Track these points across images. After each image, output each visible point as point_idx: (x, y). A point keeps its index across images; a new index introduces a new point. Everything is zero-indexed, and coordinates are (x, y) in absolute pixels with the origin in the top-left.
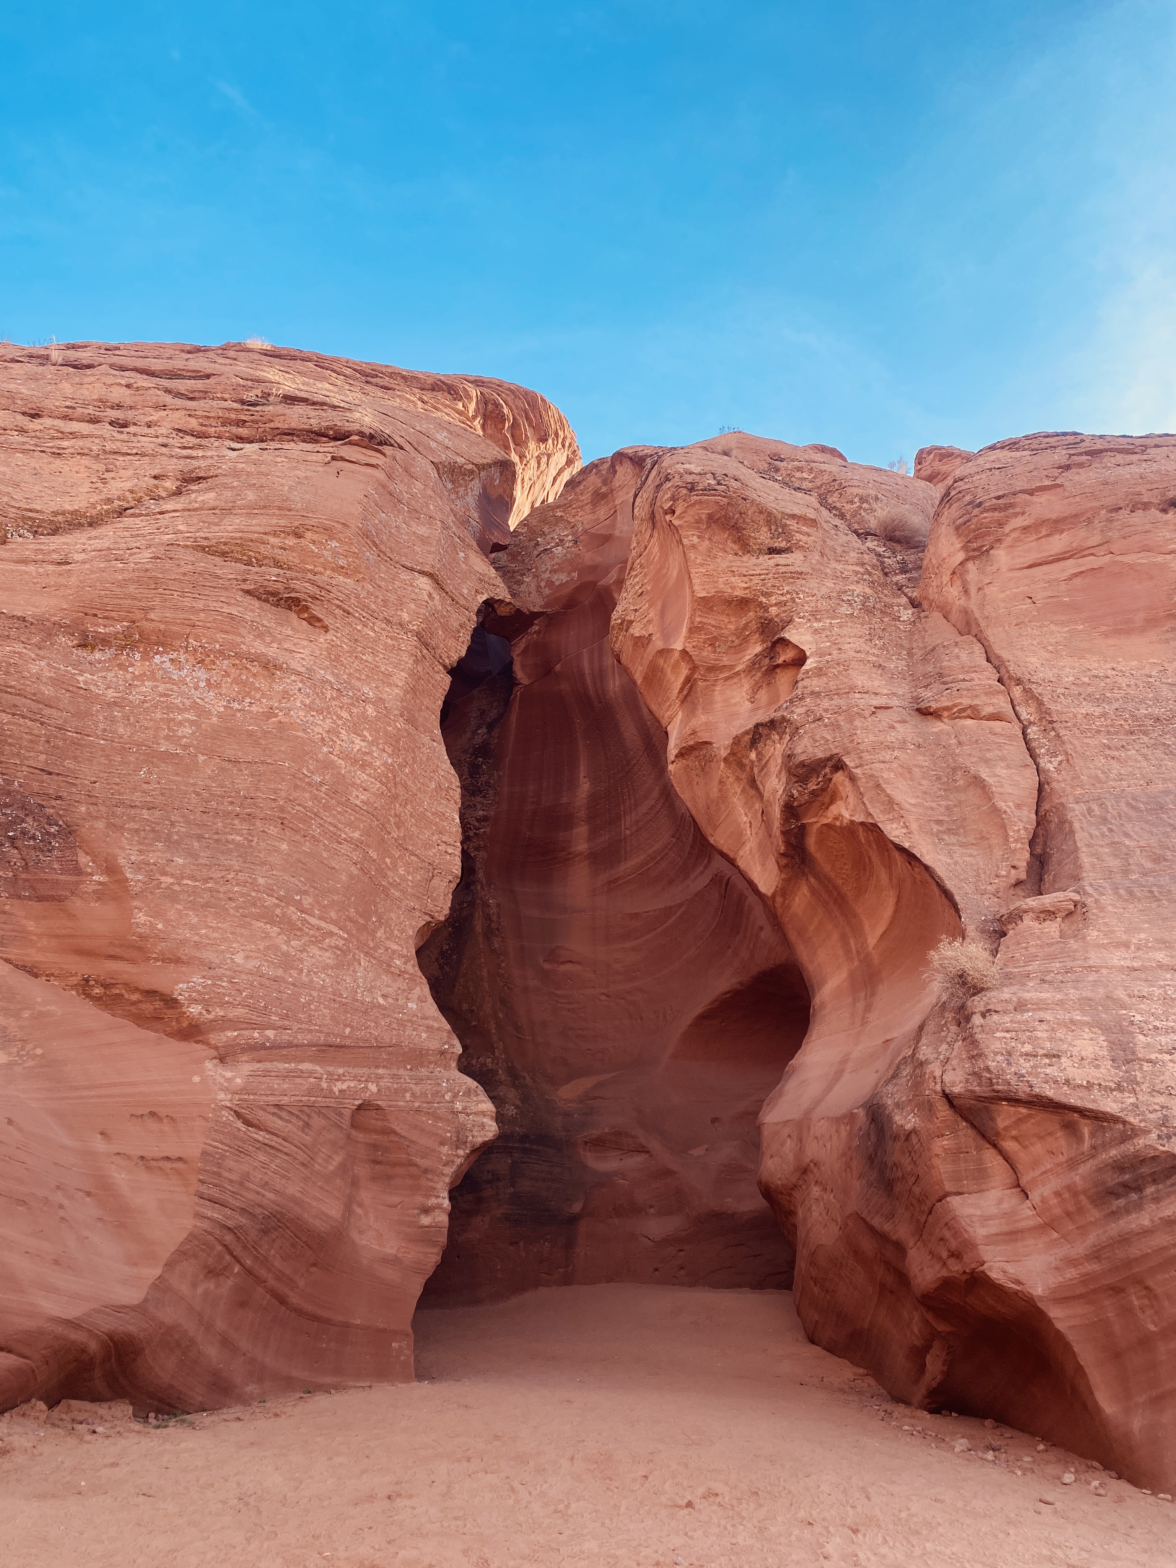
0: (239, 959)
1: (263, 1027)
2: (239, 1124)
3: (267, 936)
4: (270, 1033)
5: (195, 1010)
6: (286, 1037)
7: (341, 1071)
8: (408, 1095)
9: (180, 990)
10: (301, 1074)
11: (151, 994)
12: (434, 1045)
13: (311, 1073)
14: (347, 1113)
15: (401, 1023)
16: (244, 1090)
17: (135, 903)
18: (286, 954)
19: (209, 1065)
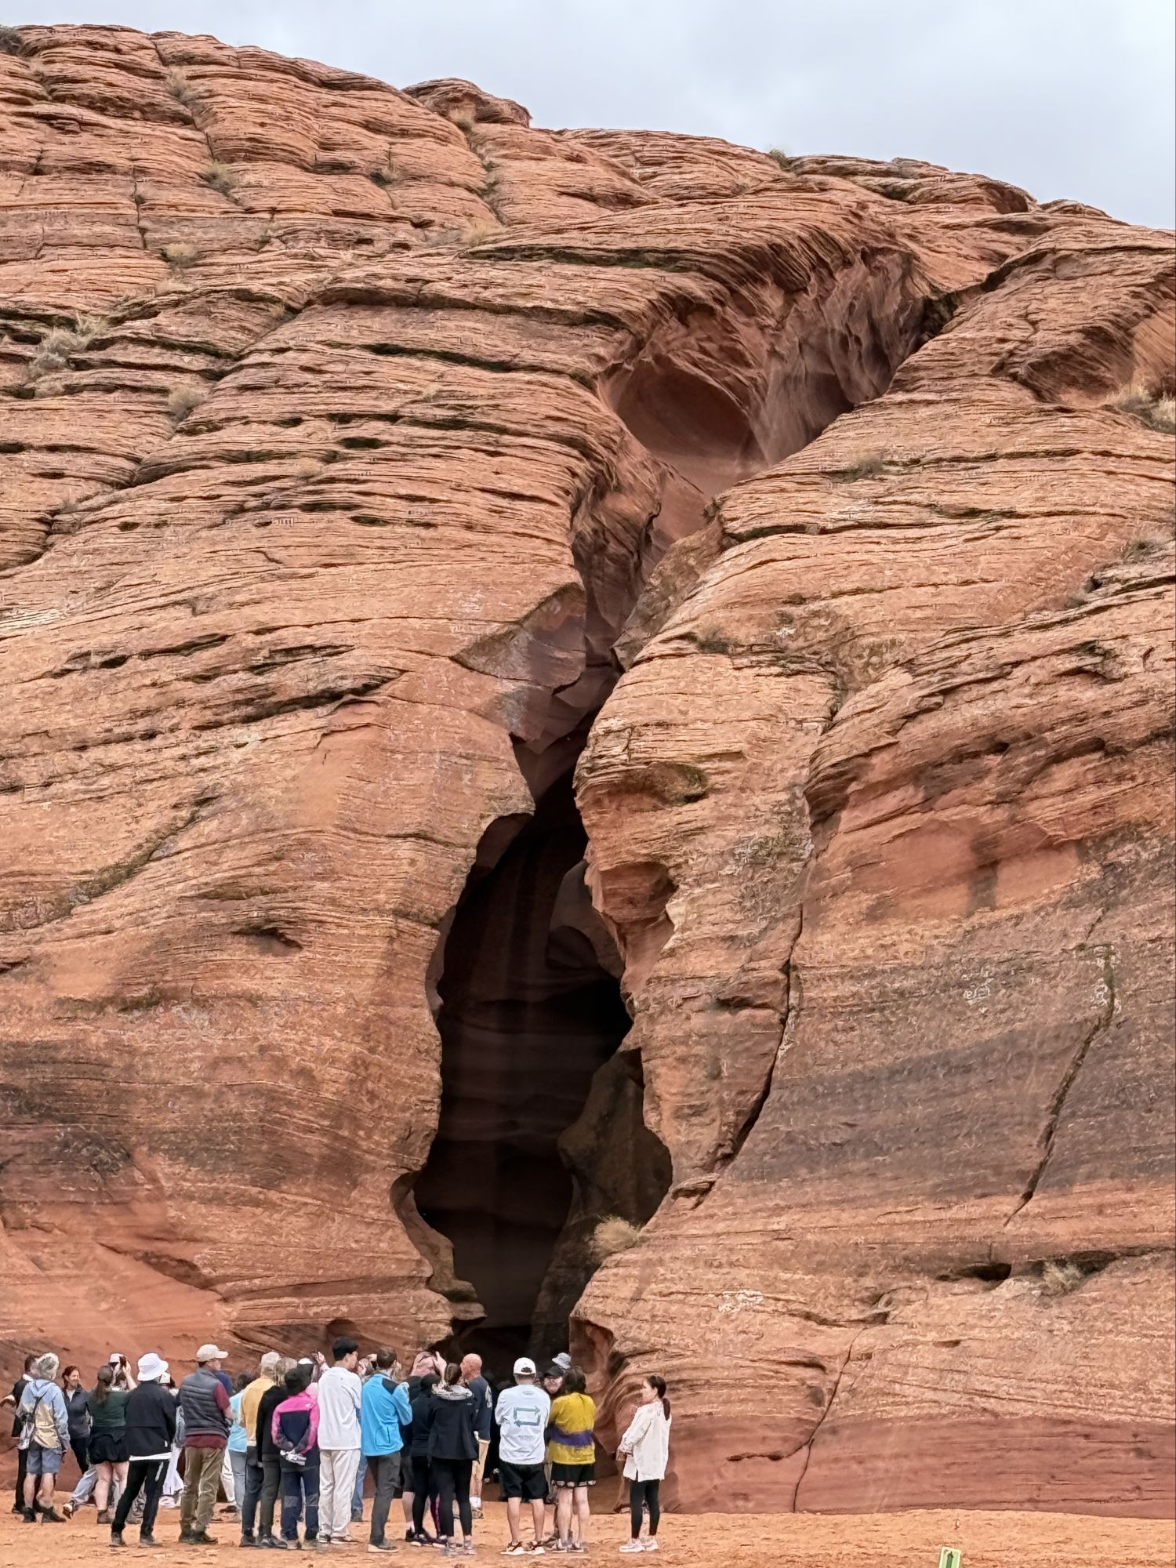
0: (233, 1235)
1: (250, 1278)
2: (237, 1341)
3: (254, 1215)
4: (257, 1281)
5: (206, 1271)
6: (269, 1282)
7: (315, 1300)
8: (376, 1312)
9: (196, 1260)
10: (281, 1305)
11: (181, 1261)
12: (404, 1273)
13: (289, 1305)
14: (322, 1328)
15: (372, 1259)
16: (238, 1319)
17: (169, 1203)
18: (268, 1225)
19: (216, 1305)
